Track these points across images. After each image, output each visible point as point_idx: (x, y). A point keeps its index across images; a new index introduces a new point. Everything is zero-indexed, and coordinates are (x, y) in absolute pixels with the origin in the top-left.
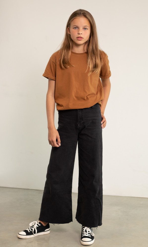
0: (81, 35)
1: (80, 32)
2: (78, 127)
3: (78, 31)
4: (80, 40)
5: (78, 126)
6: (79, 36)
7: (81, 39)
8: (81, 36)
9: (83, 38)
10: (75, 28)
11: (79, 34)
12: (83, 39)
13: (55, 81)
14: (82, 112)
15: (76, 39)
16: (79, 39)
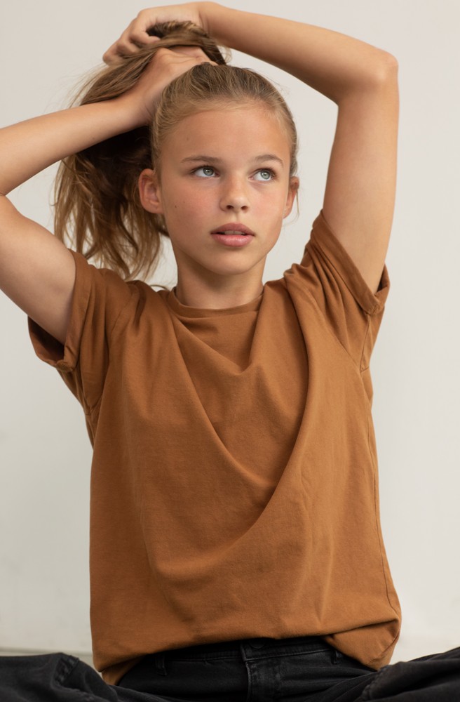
0: (242, 214)
1: (240, 199)
3: (226, 189)
4: (236, 248)
6: (232, 219)
7: (241, 240)
8: (244, 219)
9: (253, 235)
10: (201, 173)
11: (230, 207)
12: (254, 241)
15: (210, 240)
16: (229, 239)
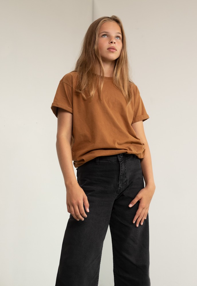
1: (114, 40)
2: (119, 188)
5: (120, 186)
6: (112, 45)
11: (112, 42)
13: (72, 114)
14: (125, 164)
15: (107, 50)
